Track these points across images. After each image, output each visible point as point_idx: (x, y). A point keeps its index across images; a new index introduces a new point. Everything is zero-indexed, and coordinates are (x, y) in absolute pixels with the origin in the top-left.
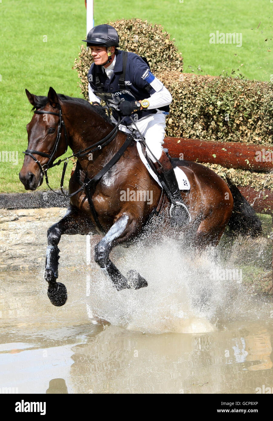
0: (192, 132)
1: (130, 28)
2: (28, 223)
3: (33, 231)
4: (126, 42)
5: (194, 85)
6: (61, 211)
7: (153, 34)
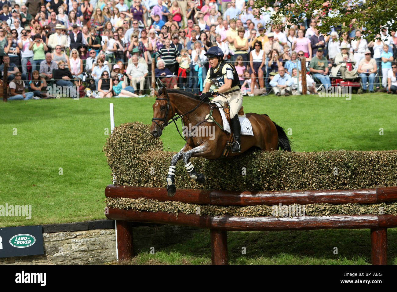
2: (82, 239)
3: (85, 244)
4: (129, 135)
5: (166, 158)
6: (101, 231)
7: (145, 130)
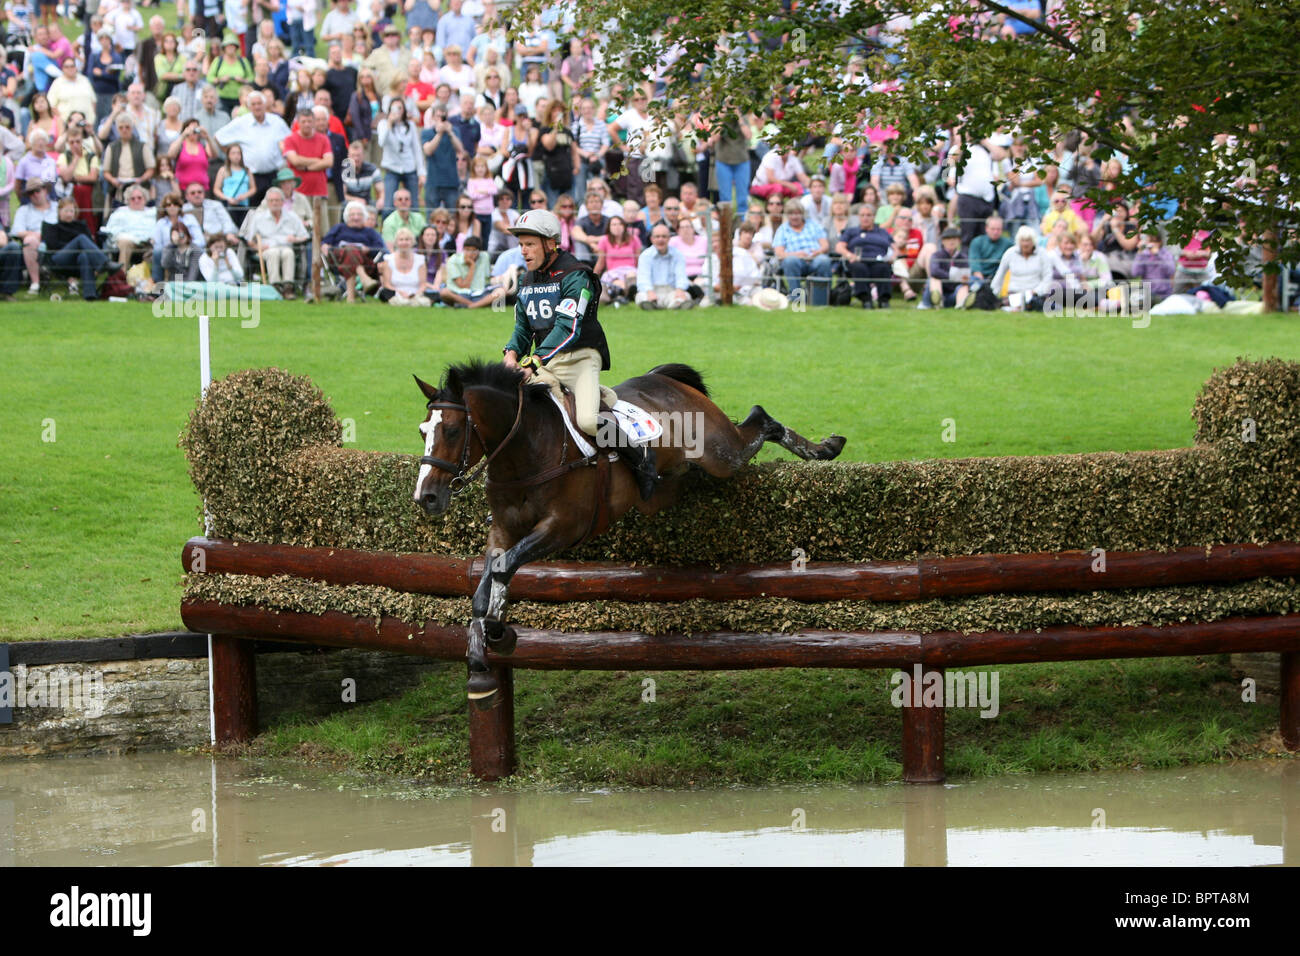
0: (351, 538)
1: (258, 383)
2: (118, 684)
3: (126, 697)
4: (252, 405)
5: (351, 467)
6: (169, 664)
7: (295, 390)
